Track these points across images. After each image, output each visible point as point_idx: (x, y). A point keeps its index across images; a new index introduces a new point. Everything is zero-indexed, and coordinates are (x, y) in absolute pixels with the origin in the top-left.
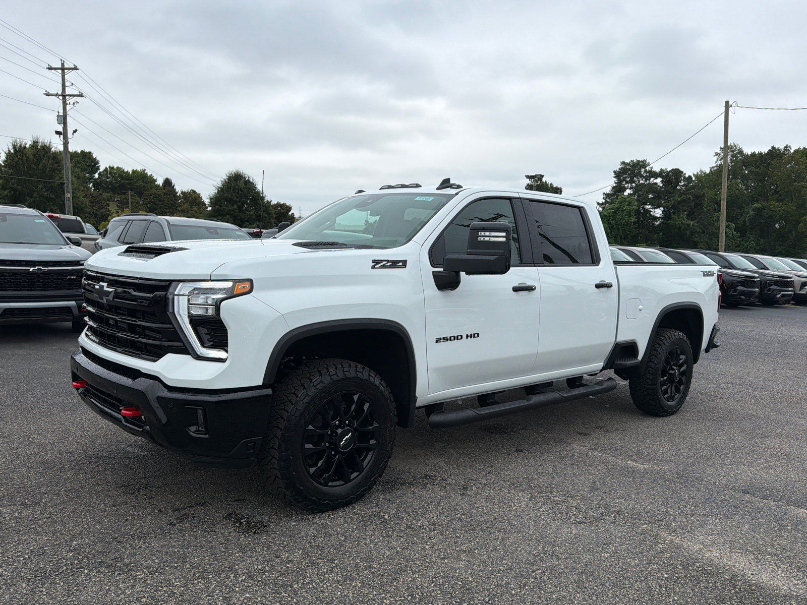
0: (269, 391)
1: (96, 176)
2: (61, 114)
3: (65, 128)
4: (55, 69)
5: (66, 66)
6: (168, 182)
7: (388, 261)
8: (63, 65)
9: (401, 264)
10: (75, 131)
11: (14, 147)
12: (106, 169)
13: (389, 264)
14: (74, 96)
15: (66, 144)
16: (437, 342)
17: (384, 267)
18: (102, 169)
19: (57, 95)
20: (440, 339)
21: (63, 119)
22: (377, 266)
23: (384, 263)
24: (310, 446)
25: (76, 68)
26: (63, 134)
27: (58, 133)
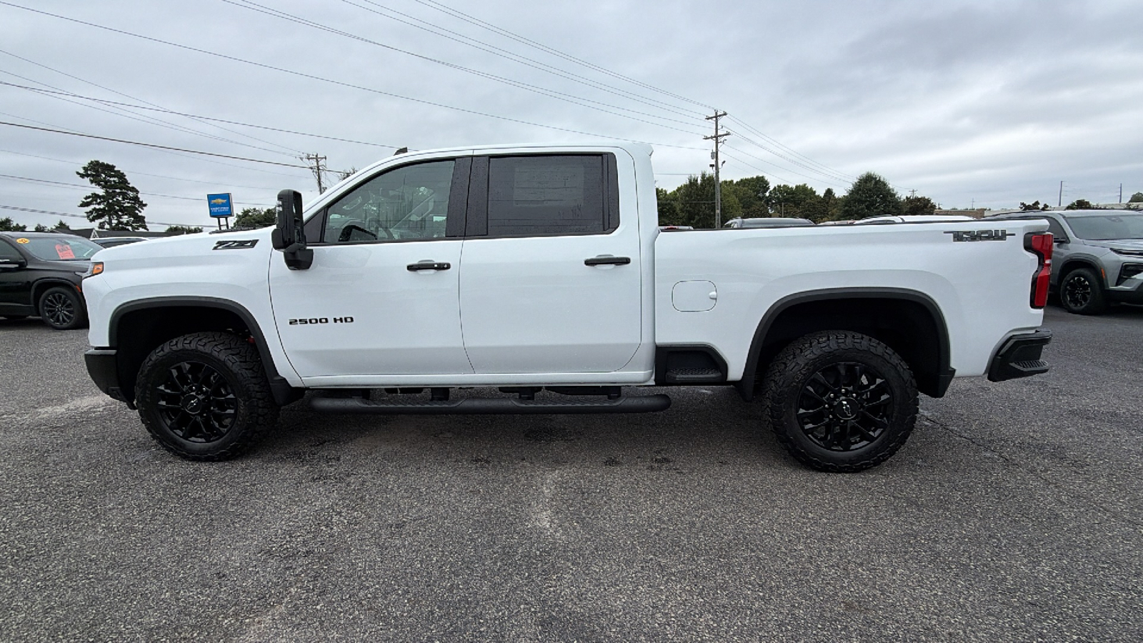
0: (113, 352)
1: (767, 194)
2: (714, 151)
3: (717, 162)
4: (711, 118)
5: (719, 114)
6: (829, 192)
7: (235, 242)
8: (716, 113)
9: (249, 244)
10: (724, 162)
11: (690, 181)
12: (775, 188)
13: (236, 244)
14: (723, 135)
15: (717, 173)
16: (291, 323)
17: (229, 247)
18: (771, 188)
19: (712, 138)
20: (296, 321)
21: (715, 155)
22: (220, 247)
23: (230, 243)
24: (164, 403)
25: (725, 114)
26: (715, 166)
27: (712, 166)
